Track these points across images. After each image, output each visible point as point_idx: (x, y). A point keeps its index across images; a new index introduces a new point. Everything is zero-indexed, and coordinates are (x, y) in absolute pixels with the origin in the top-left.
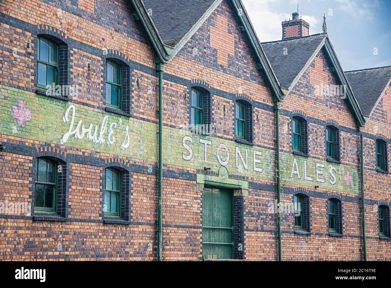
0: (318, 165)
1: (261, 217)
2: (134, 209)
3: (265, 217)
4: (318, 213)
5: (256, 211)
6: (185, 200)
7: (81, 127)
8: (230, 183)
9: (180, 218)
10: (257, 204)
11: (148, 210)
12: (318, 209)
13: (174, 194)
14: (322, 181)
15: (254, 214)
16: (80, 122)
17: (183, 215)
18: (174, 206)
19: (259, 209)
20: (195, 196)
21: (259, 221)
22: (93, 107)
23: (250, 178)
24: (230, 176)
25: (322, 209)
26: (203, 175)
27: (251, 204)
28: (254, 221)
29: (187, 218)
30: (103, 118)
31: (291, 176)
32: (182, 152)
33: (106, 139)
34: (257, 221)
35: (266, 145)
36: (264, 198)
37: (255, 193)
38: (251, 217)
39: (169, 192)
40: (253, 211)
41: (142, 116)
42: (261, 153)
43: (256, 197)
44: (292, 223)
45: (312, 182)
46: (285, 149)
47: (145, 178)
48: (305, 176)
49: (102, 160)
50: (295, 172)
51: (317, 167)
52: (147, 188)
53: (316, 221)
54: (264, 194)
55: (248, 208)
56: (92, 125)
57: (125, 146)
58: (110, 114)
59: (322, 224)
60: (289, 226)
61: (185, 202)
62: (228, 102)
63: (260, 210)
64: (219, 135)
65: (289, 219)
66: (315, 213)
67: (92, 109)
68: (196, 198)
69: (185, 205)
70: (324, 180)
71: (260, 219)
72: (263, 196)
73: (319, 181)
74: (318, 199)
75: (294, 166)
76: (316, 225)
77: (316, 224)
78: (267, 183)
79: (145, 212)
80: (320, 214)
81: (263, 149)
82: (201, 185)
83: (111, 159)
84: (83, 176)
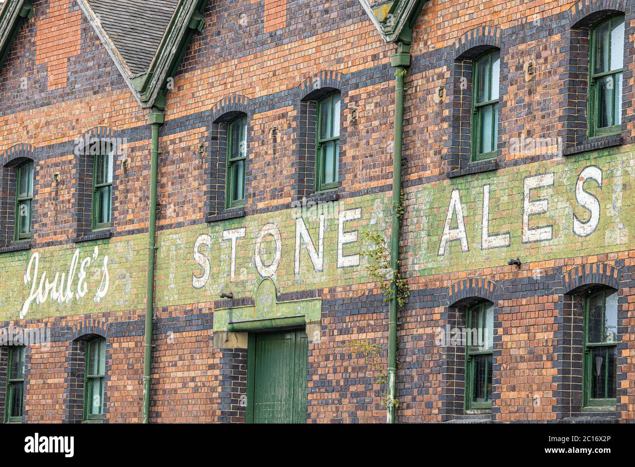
0: (531, 182)
1: (353, 389)
2: (112, 404)
3: (361, 388)
4: (522, 352)
5: (339, 376)
6: (192, 374)
7: (44, 283)
8: (279, 315)
9: (183, 413)
10: (342, 355)
11: (135, 405)
12: (524, 336)
13: (175, 365)
14: (544, 237)
15: (334, 384)
16: (44, 275)
17: (189, 406)
18: (175, 391)
19: (346, 369)
20: (211, 361)
21: (345, 401)
22: (61, 243)
23: (326, 291)
24: (281, 298)
25: (539, 336)
26: (226, 311)
27: (327, 359)
28: (333, 403)
29: (195, 413)
30: (73, 256)
31: (441, 252)
32: (192, 272)
33: (75, 291)
34: (340, 402)
35: (374, 184)
36: (363, 336)
37: (340, 326)
38: (326, 394)
39: (169, 362)
40: (330, 377)
41: (130, 227)
42: (358, 211)
43: (339, 338)
44: (437, 397)
45: (505, 249)
46: (427, 173)
47: (132, 345)
48: (485, 236)
49: (69, 328)
50: (454, 234)
51: (527, 191)
52: (134, 362)
53: (514, 382)
54: (363, 323)
55: (319, 370)
56: (57, 274)
57: (101, 294)
58: (81, 244)
59: (535, 387)
60: (429, 405)
61: (193, 379)
62: (284, 116)
63: (350, 370)
64: (261, 205)
65: (429, 384)
66: (513, 352)
67: (57, 247)
68: (212, 367)
69: (192, 385)
70: (550, 229)
71: (348, 396)
72: (361, 330)
73: (532, 238)
74: (524, 301)
75: (450, 216)
76: (512, 394)
77: (513, 389)
78: (371, 291)
79: (129, 410)
80: (531, 352)
81: (368, 197)
82: (221, 335)
83: (81, 323)
84: (44, 362)
